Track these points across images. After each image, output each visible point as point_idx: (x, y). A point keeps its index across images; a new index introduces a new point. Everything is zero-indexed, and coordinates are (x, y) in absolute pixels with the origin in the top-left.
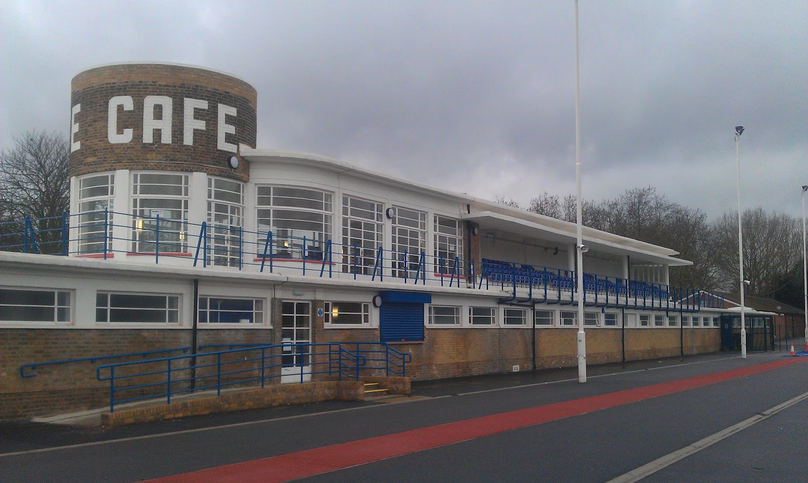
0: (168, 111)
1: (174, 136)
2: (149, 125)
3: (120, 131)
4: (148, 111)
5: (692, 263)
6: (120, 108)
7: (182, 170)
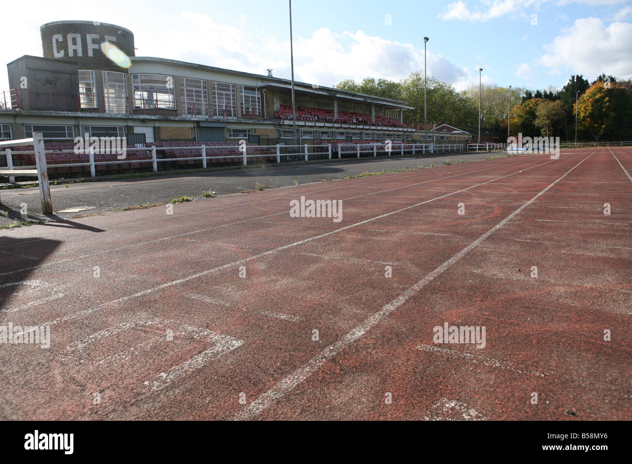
0: (79, 41)
1: (83, 53)
2: (71, 48)
3: (58, 52)
4: (70, 41)
5: (414, 108)
6: (57, 40)
7: (89, 69)
